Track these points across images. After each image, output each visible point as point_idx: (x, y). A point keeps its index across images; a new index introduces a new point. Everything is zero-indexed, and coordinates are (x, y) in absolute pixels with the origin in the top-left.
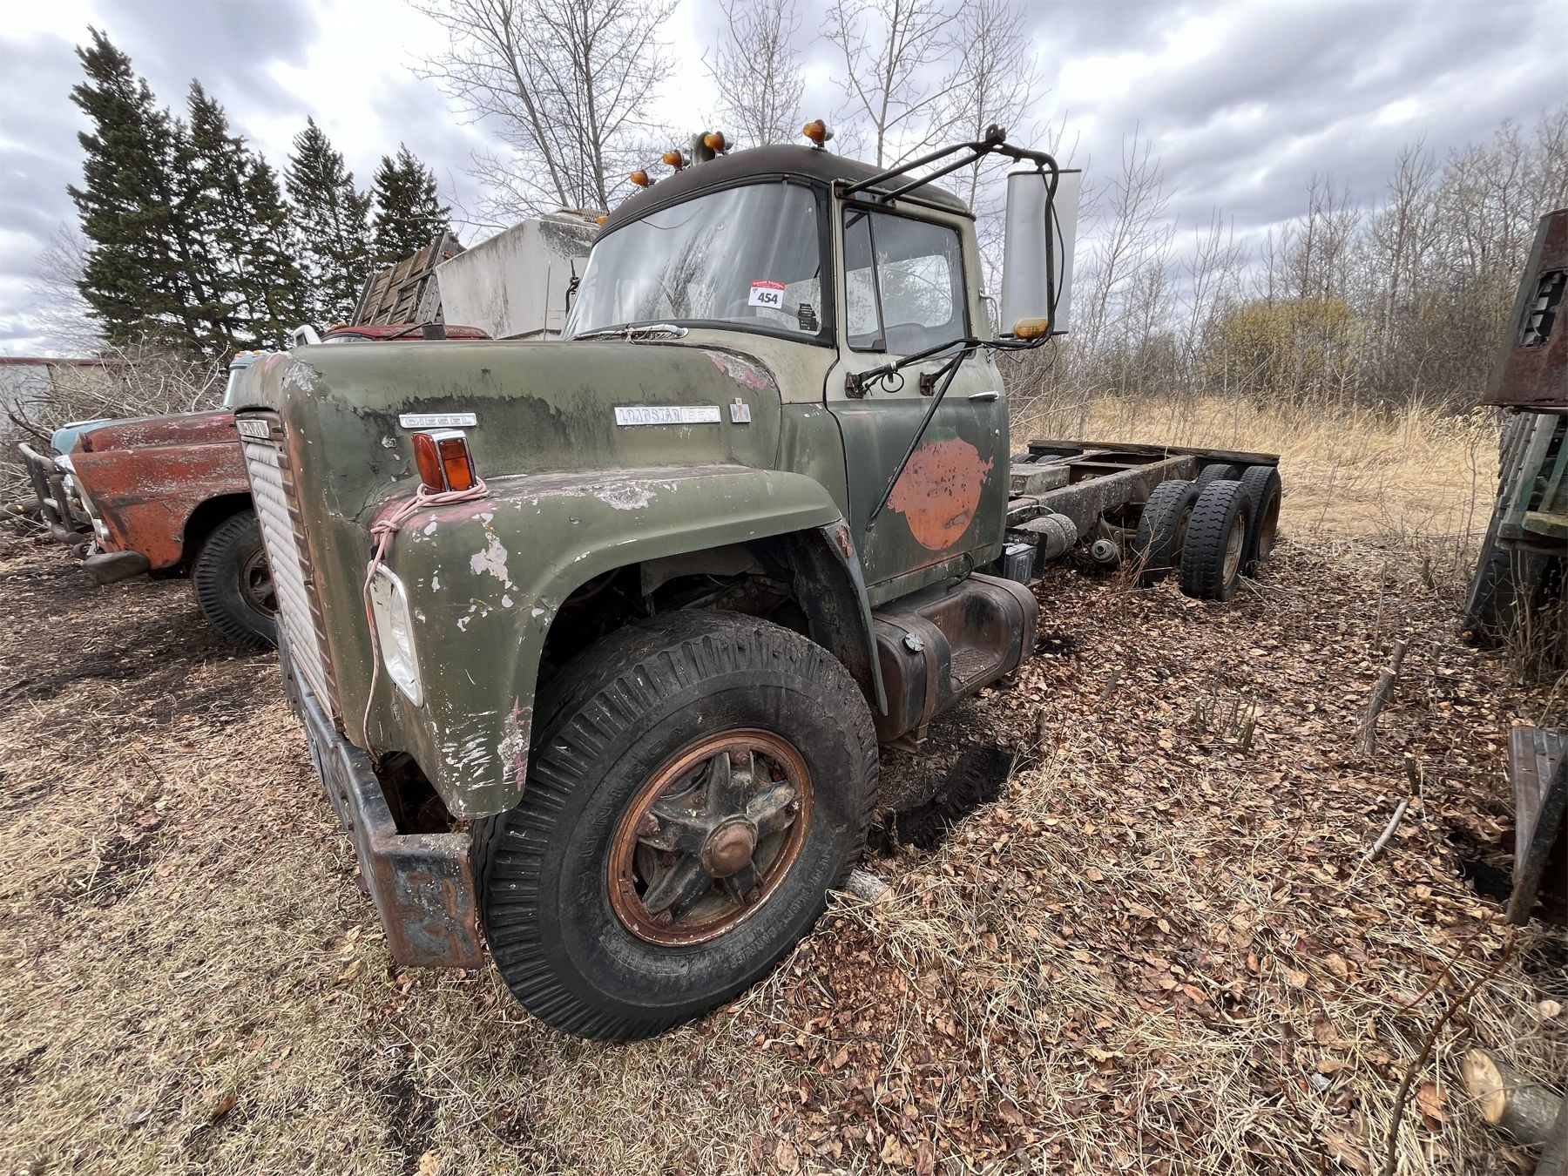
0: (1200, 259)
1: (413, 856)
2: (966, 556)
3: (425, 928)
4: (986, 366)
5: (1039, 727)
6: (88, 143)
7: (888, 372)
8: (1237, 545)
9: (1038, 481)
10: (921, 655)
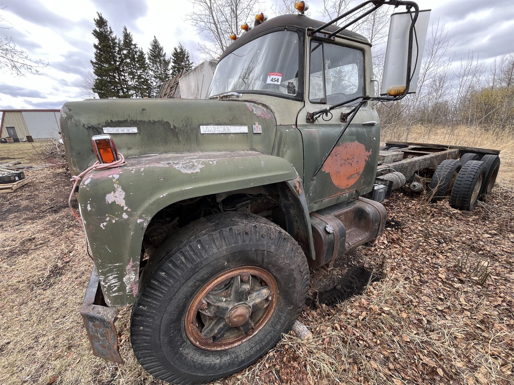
0: (462, 71)
1: (94, 317)
2: (356, 191)
3: (100, 345)
4: (371, 110)
5: (383, 263)
6: (95, 46)
7: (326, 112)
8: (478, 188)
9: (390, 158)
10: (332, 235)
